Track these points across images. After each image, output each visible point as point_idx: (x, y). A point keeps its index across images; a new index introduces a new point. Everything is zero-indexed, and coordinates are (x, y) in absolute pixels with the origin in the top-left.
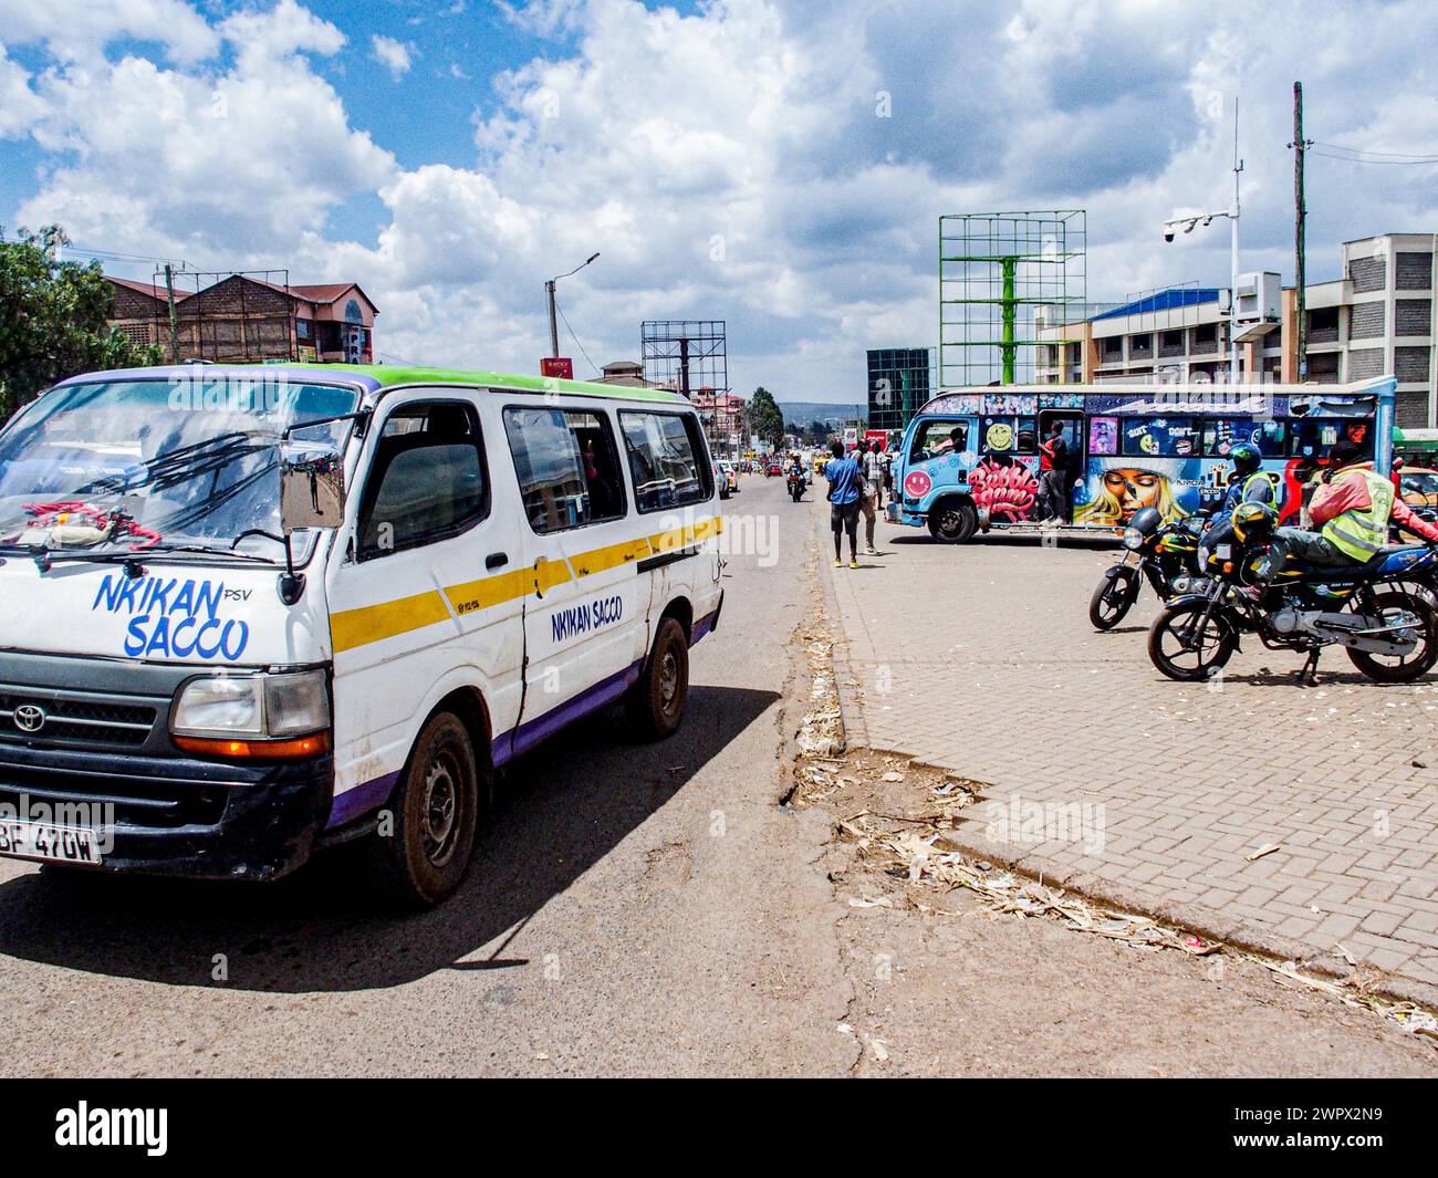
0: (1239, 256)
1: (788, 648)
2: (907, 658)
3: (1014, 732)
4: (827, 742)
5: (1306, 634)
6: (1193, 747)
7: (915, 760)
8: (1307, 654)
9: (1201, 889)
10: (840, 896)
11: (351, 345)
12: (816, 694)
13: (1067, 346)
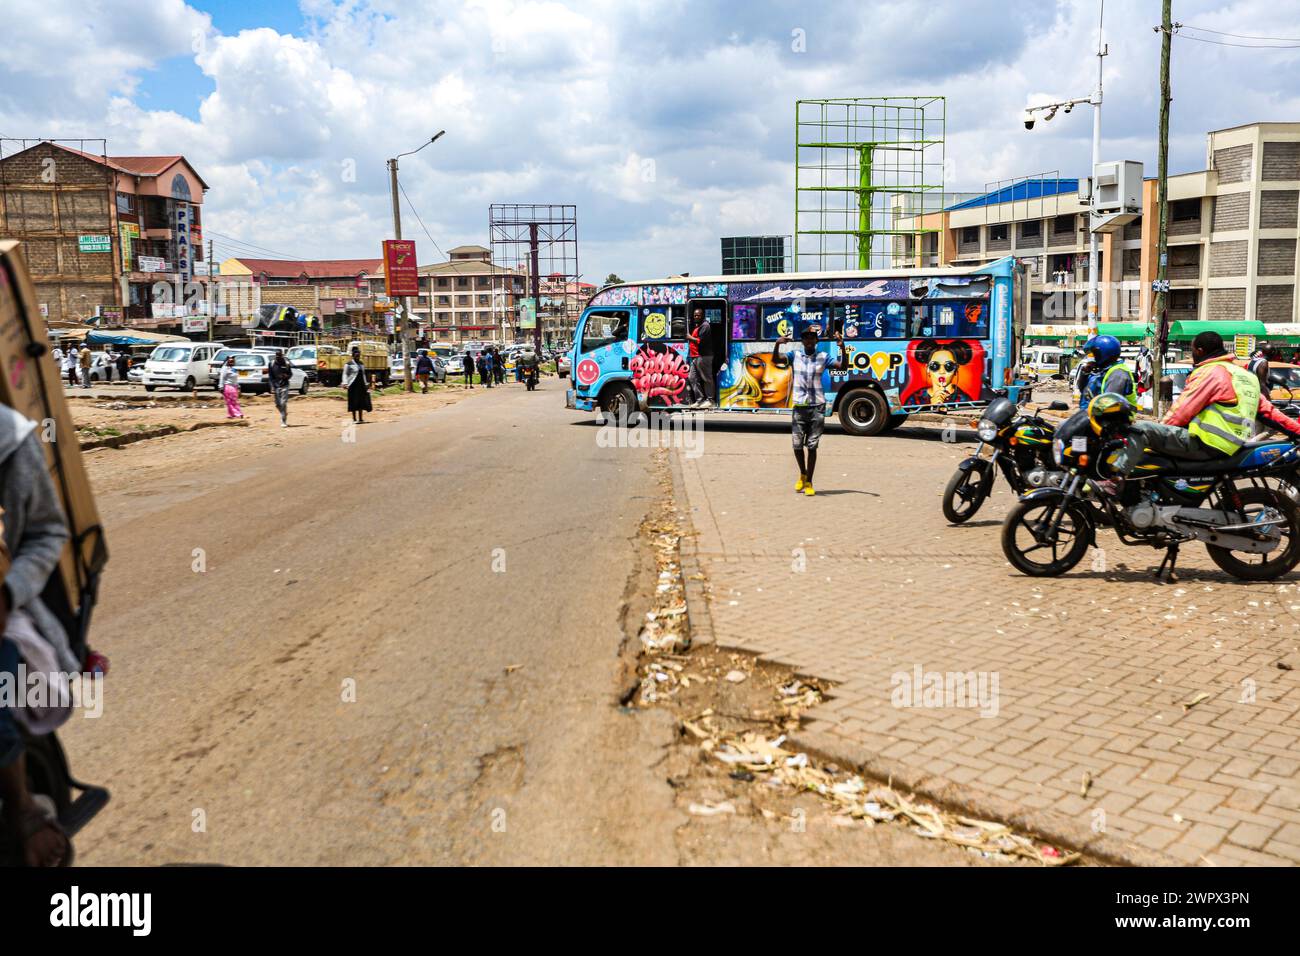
0: (1099, 144)
1: (634, 541)
2: (757, 552)
3: (864, 628)
4: (673, 637)
5: (1164, 529)
6: (1048, 645)
7: (763, 657)
8: (1165, 551)
9: (1057, 794)
10: (681, 802)
11: (178, 222)
12: (662, 588)
13: (924, 236)
